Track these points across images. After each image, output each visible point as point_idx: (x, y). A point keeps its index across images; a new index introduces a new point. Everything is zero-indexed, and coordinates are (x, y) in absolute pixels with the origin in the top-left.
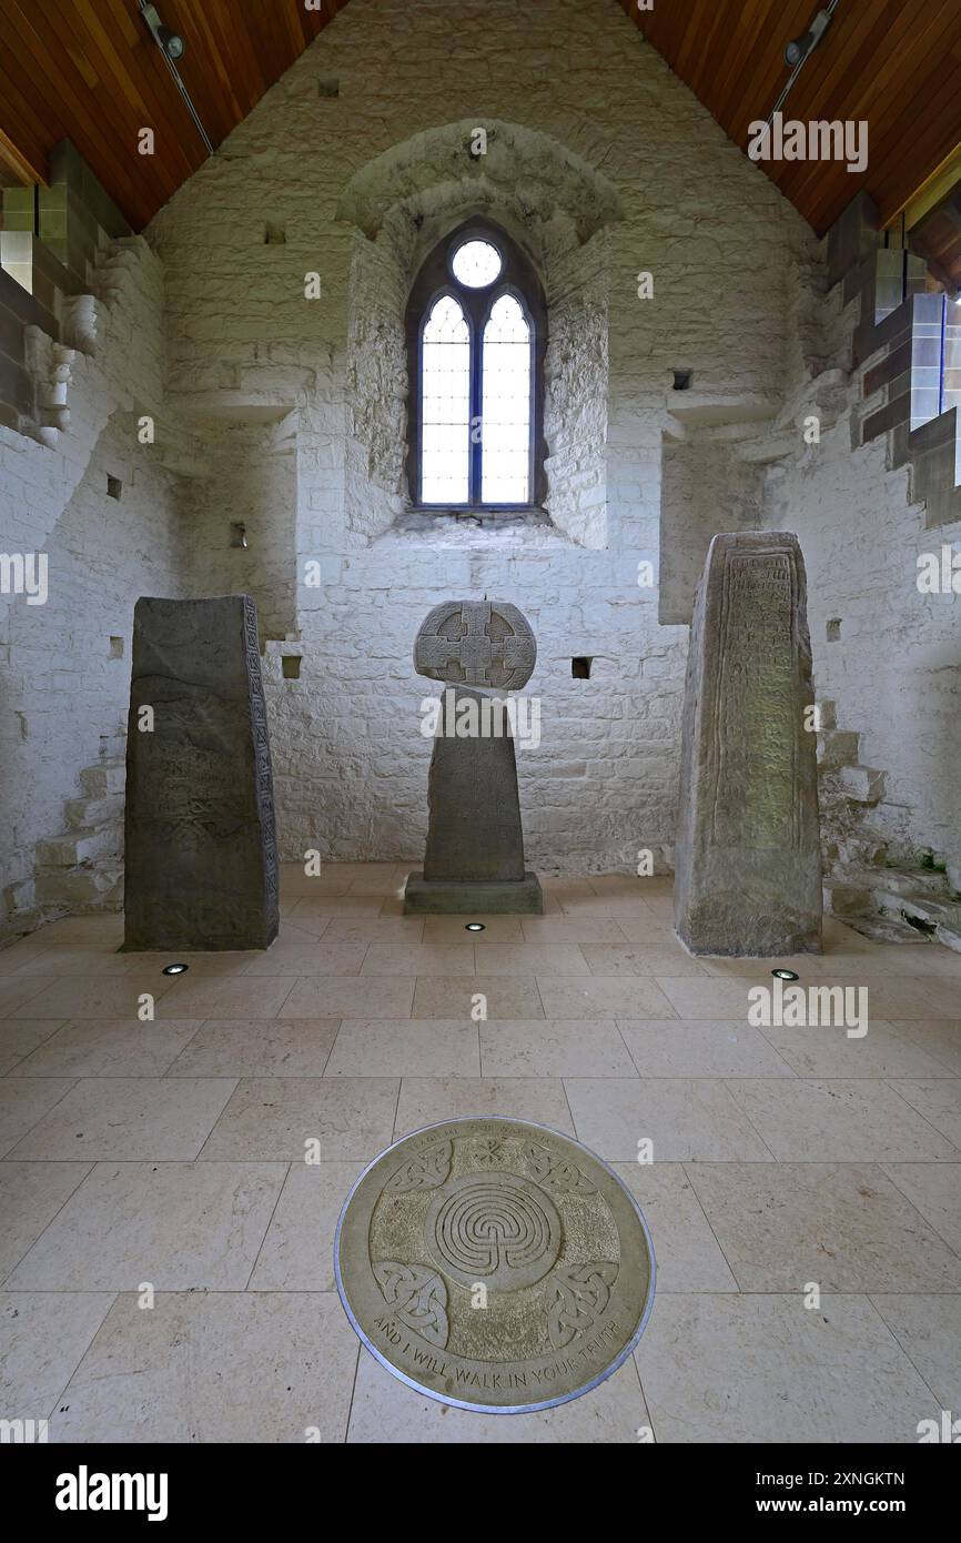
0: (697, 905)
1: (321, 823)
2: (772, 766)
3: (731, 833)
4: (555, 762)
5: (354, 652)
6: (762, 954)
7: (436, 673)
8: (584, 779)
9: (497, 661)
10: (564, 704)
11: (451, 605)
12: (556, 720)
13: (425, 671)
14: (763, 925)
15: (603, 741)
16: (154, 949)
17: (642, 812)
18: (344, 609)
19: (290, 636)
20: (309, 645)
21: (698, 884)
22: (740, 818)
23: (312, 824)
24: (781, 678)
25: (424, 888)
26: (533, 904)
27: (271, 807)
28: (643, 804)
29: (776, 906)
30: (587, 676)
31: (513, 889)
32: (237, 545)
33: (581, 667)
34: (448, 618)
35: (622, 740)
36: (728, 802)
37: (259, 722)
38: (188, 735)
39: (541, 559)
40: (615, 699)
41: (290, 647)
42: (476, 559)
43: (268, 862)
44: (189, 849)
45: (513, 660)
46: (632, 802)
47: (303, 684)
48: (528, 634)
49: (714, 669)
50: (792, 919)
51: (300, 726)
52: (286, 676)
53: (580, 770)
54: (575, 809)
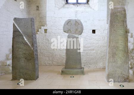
0: (108, 73)
1: (50, 59)
2: (120, 48)
3: (114, 60)
4: (89, 48)
5: (56, 29)
6: (119, 82)
7: (66, 32)
8: (94, 51)
9: (77, 30)
10: (91, 38)
11: (69, 20)
12: (90, 41)
13: (65, 32)
14: (119, 77)
15: (97, 45)
16: (17, 80)
17: (104, 57)
18: (54, 21)
19: (45, 26)
20: (49, 27)
21: (108, 69)
22: (115, 58)
23: (49, 59)
24: (122, 33)
25: (64, 70)
26: (83, 73)
27: (37, 55)
28: (104, 56)
29: (121, 73)
30: (95, 33)
31: (79, 70)
32: (38, 10)
33: (94, 31)
34: (69, 22)
35: (100, 44)
36: (113, 55)
37: (35, 40)
38: (22, 42)
39: (87, 12)
40: (99, 37)
41: (45, 28)
42: (76, 12)
43: (36, 65)
44: (23, 62)
45: (79, 30)
46: (102, 55)
47: (47, 34)
48: (82, 25)
49: (111, 31)
50: (124, 76)
51: (47, 42)
52: (45, 33)
53: (93, 50)
54: (93, 56)
